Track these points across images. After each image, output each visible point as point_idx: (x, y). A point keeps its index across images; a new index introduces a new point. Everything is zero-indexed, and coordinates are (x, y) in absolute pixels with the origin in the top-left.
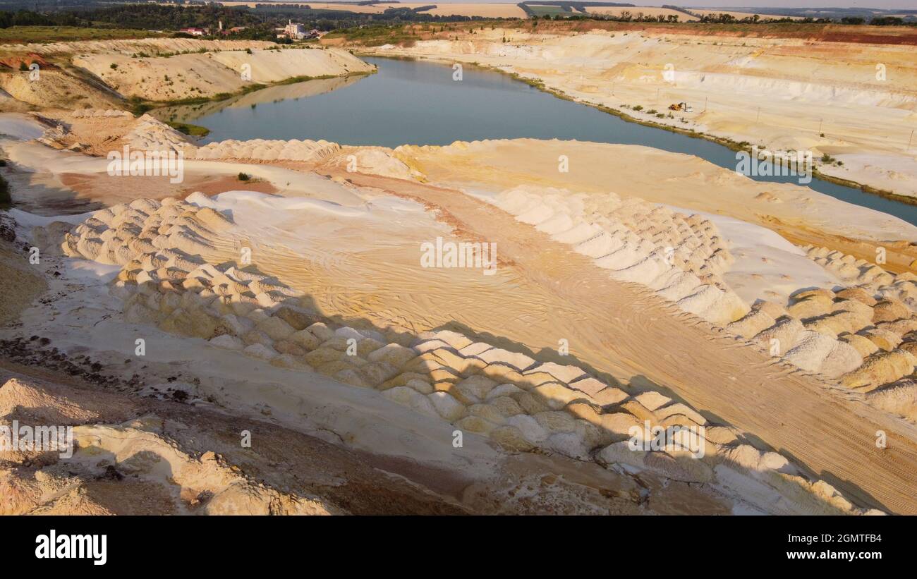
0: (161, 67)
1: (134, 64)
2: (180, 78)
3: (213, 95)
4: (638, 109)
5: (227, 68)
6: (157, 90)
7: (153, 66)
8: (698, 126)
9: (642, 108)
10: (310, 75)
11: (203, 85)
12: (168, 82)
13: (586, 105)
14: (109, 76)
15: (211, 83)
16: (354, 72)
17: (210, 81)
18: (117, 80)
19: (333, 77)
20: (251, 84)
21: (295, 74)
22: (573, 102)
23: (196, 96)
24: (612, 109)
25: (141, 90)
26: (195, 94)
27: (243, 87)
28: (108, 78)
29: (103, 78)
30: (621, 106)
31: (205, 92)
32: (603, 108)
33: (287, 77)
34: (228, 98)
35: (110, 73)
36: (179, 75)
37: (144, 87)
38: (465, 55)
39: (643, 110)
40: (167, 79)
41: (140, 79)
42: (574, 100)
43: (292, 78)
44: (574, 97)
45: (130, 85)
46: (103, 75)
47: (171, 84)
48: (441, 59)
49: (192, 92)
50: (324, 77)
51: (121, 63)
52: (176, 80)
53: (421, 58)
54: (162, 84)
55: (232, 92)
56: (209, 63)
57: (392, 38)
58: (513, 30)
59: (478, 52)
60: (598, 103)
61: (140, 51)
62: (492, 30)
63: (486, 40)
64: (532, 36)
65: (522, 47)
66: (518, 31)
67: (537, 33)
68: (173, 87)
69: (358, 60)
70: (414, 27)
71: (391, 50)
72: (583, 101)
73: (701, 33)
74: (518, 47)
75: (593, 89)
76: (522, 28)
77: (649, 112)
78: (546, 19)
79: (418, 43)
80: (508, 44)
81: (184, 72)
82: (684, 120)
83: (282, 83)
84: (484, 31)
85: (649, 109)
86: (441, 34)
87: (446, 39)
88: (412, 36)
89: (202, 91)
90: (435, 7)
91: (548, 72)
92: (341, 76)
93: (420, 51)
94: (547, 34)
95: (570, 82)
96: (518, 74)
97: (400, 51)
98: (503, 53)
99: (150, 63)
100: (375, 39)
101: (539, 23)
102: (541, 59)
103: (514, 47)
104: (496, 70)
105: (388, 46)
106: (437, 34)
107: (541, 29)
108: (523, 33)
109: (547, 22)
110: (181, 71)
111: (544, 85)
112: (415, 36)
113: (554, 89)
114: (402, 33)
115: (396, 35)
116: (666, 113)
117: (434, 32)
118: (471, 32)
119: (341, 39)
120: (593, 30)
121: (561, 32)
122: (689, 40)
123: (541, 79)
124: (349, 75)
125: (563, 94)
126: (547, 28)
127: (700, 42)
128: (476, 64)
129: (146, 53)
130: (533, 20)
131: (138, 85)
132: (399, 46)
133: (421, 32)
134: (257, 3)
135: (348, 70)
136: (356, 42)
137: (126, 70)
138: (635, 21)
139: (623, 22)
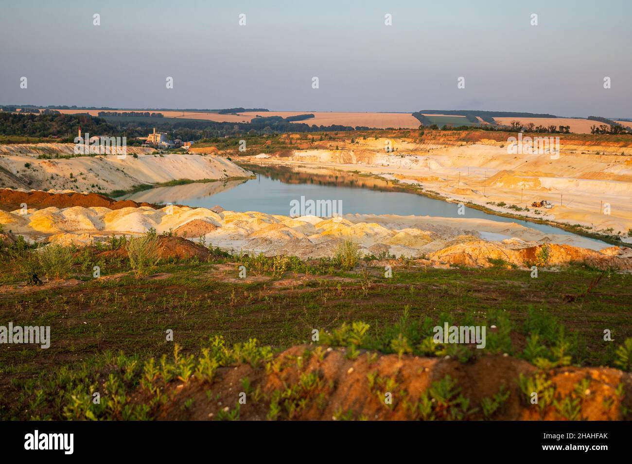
0: (67, 167)
1: (44, 164)
2: (83, 176)
3: (111, 191)
4: (502, 205)
5: (118, 169)
6: (64, 186)
7: (60, 166)
8: (547, 216)
9: (505, 204)
10: (192, 179)
11: (102, 183)
12: (73, 179)
13: (458, 204)
14: (24, 173)
15: (107, 182)
16: (233, 177)
17: (106, 179)
18: (30, 177)
19: (213, 181)
20: (139, 184)
21: (178, 177)
22: (446, 201)
23: (97, 192)
24: (479, 206)
25: (51, 185)
26: (96, 190)
27: (134, 186)
28: (23, 175)
30: (487, 203)
31: (104, 189)
32: (471, 205)
33: (170, 180)
35: (25, 171)
36: (82, 174)
38: (344, 165)
39: (505, 206)
40: (72, 177)
41: (50, 176)
42: (447, 199)
43: (175, 180)
44: (447, 198)
45: (41, 181)
46: (18, 172)
47: (75, 181)
48: (320, 168)
49: (93, 188)
50: (205, 181)
51: (34, 163)
52: (79, 178)
53: (300, 167)
54: (68, 181)
56: (103, 165)
57: (268, 147)
58: (398, 140)
59: (359, 162)
60: (468, 202)
61: (41, 153)
62: (376, 139)
63: (368, 150)
64: (418, 146)
65: (407, 157)
66: (403, 141)
67: (424, 143)
68: (77, 184)
69: (237, 166)
70: (291, 136)
71: (267, 160)
72: (454, 200)
73: (587, 143)
74: (402, 157)
75: (468, 192)
76: (408, 138)
77: (510, 208)
78: (433, 129)
79: (297, 153)
80: (392, 154)
81: (86, 171)
82: (537, 212)
83: (167, 185)
84: (366, 140)
85: (512, 205)
86: (321, 143)
87: (326, 148)
88: (289, 146)
89: (101, 187)
90: (312, 116)
91: (429, 179)
92: (220, 180)
93: (298, 160)
94: (434, 144)
95: (448, 187)
96: (398, 181)
97: (276, 161)
98: (386, 163)
99: (57, 163)
100: (249, 149)
101: (425, 132)
102: (426, 169)
103: (398, 157)
104: (377, 177)
105: (263, 155)
106: (316, 143)
107: (428, 140)
108: (408, 143)
109: (434, 132)
110: (83, 170)
111: (422, 189)
112: (292, 146)
113: (431, 191)
114: (279, 143)
115: (272, 144)
116: (524, 207)
117: (313, 140)
118: (353, 142)
119: (212, 148)
120: (482, 140)
121: (449, 142)
122: (575, 150)
123: (421, 184)
124: (228, 180)
125: (438, 196)
126: (434, 138)
127: (584, 152)
128: (356, 172)
129: (48, 155)
130: (420, 129)
131: (48, 181)
132: (275, 155)
133: (299, 141)
134: (100, 111)
135: (227, 175)
136: (228, 151)
137: (38, 169)
138: (525, 131)
139: (514, 133)
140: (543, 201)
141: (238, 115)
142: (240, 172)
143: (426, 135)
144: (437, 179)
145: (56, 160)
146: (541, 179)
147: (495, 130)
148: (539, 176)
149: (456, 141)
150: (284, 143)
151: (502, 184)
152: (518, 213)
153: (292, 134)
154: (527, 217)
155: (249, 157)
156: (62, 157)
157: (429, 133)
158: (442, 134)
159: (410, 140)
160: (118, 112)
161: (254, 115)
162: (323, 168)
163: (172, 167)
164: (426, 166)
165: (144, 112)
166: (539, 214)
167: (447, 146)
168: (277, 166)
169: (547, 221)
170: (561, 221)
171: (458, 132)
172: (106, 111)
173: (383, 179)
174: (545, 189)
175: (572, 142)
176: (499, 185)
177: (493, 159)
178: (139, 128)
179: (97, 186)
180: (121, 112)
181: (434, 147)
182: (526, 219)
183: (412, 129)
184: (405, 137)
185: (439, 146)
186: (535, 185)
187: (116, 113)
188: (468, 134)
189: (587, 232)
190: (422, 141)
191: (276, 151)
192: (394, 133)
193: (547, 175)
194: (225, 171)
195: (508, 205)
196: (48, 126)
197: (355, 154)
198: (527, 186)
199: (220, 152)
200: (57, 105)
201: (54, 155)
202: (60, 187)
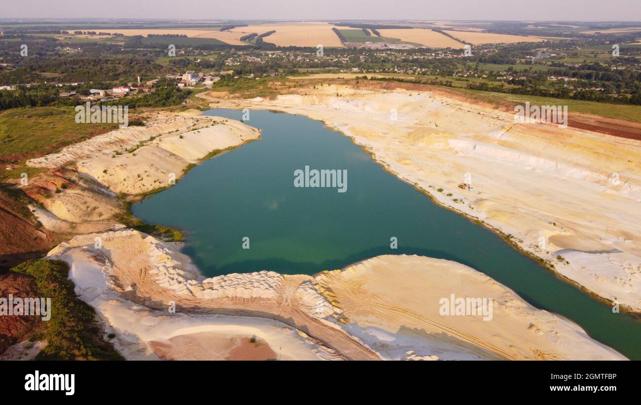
0: (134, 167)
1: (117, 167)
2: (147, 174)
5: (171, 154)
6: (134, 186)
7: (129, 168)
9: (443, 190)
11: (160, 176)
12: (140, 178)
14: (103, 179)
16: (247, 141)
17: (164, 171)
18: (108, 182)
20: (186, 164)
21: (212, 148)
23: (158, 186)
25: (124, 187)
27: (183, 170)
28: (102, 182)
29: (100, 182)
31: (163, 183)
35: (103, 177)
36: (146, 172)
37: (126, 185)
39: (443, 192)
41: (123, 179)
43: (210, 153)
45: (117, 184)
46: (98, 178)
47: (142, 180)
49: (155, 184)
51: (109, 168)
52: (144, 176)
54: (137, 181)
55: (178, 177)
56: (159, 153)
57: (261, 92)
58: (343, 87)
60: (414, 181)
62: (329, 86)
63: (325, 94)
64: (356, 91)
65: (350, 102)
66: (346, 87)
68: (143, 182)
70: (275, 84)
71: (261, 104)
72: (404, 178)
74: (348, 102)
76: (349, 84)
78: (365, 79)
79: (279, 97)
80: (340, 98)
82: (471, 206)
86: (294, 89)
87: (298, 93)
88: (275, 91)
89: (161, 181)
93: (282, 104)
94: (366, 89)
96: (354, 138)
97: (268, 104)
98: (338, 107)
99: (127, 166)
101: (360, 81)
103: (345, 102)
106: (292, 89)
107: (362, 87)
108: (350, 89)
109: (366, 81)
110: (147, 168)
112: (277, 91)
114: (268, 88)
115: (263, 89)
117: (290, 87)
118: (315, 88)
119: (226, 93)
120: (397, 89)
121: (375, 89)
126: (366, 86)
127: (469, 109)
129: (119, 150)
131: (122, 184)
132: (266, 99)
133: (280, 87)
135: (243, 139)
136: (236, 95)
137: (113, 173)
138: (424, 83)
139: (417, 84)
142: (251, 135)
143: (360, 84)
146: (449, 140)
148: (447, 138)
149: (380, 88)
150: (271, 89)
153: (276, 81)
155: (250, 100)
157: (362, 81)
158: (370, 83)
159: (350, 86)
163: (206, 141)
164: (365, 111)
167: (374, 92)
171: (381, 82)
174: (452, 149)
175: (458, 97)
177: (406, 105)
179: (158, 180)
181: (366, 92)
183: (352, 79)
184: (347, 84)
185: (369, 92)
186: (446, 146)
188: (388, 84)
190: (358, 88)
191: (267, 95)
192: (341, 80)
193: (452, 136)
197: (317, 98)
198: (440, 147)
199: (231, 96)
202: (131, 187)
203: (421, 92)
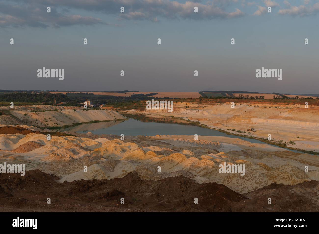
0: (43, 115)
1: (33, 114)
2: (50, 119)
3: (63, 126)
4: (234, 130)
5: (67, 116)
6: (41, 124)
7: (40, 115)
8: (254, 135)
9: (235, 130)
10: (100, 120)
11: (59, 122)
12: (46, 121)
13: (215, 130)
14: (24, 118)
15: (61, 122)
16: (118, 119)
17: (61, 121)
18: (27, 120)
19: (109, 121)
20: (76, 123)
21: (94, 119)
22: (210, 129)
23: (56, 126)
24: (224, 131)
26: (56, 125)
27: (73, 124)
28: (23, 119)
29: (21, 119)
31: (60, 125)
32: (221, 130)
33: (90, 121)
34: (68, 128)
35: (24, 117)
39: (235, 131)
40: (45, 120)
41: (35, 119)
42: (210, 128)
43: (92, 121)
45: (32, 122)
46: (21, 118)
47: (47, 121)
48: (157, 115)
49: (55, 125)
50: (106, 121)
51: (28, 114)
53: (148, 115)
54: (44, 121)
55: (69, 125)
56: (60, 114)
57: (135, 106)
58: (191, 103)
59: (174, 112)
60: (219, 129)
61: (33, 109)
62: (181, 103)
63: (178, 107)
64: (199, 105)
65: (194, 110)
66: (193, 103)
67: (202, 104)
68: (47, 123)
69: (120, 115)
70: (145, 102)
71: (134, 112)
72: (213, 128)
73: (272, 103)
74: (192, 110)
75: (220, 125)
76: (195, 102)
77: (238, 131)
78: (206, 98)
80: (188, 109)
81: (52, 117)
82: (249, 133)
83: (88, 123)
84: (177, 103)
85: (238, 130)
88: (144, 106)
89: (58, 124)
90: (157, 94)
91: (203, 119)
92: (113, 121)
93: (148, 112)
94: (206, 104)
95: (211, 123)
96: (190, 120)
97: (138, 112)
98: (185, 113)
99: (39, 114)
100: (127, 107)
101: (202, 99)
102: (203, 115)
103: (191, 110)
104: (181, 119)
105: (133, 110)
107: (203, 102)
108: (195, 104)
109: (206, 99)
110: (50, 117)
111: (200, 124)
113: (203, 125)
114: (140, 104)
115: (137, 105)
116: (244, 131)
119: (111, 107)
120: (227, 102)
121: (212, 104)
122: (267, 106)
123: (199, 122)
124: (116, 120)
125: (206, 126)
126: (206, 102)
127: (270, 107)
128: (172, 117)
129: (35, 110)
130: (200, 98)
131: (35, 122)
132: (138, 110)
134: (67, 92)
135: (116, 118)
136: (118, 108)
137: (30, 116)
138: (245, 98)
139: (240, 99)
140: (252, 129)
141: (126, 93)
142: (122, 117)
143: (203, 101)
144: (207, 119)
145: (39, 113)
146: (251, 119)
147: (232, 98)
148: (251, 118)
149: (215, 103)
150: (142, 105)
151: (235, 121)
152: (241, 134)
154: (245, 135)
155: (127, 111)
156: (42, 111)
157: (204, 100)
158: (209, 100)
159: (196, 103)
160: (75, 92)
161: (132, 93)
162: (158, 115)
163: (91, 115)
164: (203, 114)
165: (86, 92)
166: (250, 134)
167: (211, 105)
168: (139, 114)
169: (254, 137)
170: (259, 137)
171: (216, 99)
172: (70, 92)
173: (184, 119)
174: (253, 123)
175: (265, 103)
176: (233, 121)
177: (231, 110)
178: (82, 99)
179: (56, 123)
180: (76, 93)
181: (206, 105)
182: (244, 136)
183: (197, 98)
184: (194, 101)
185: (208, 105)
186: (249, 122)
187: (74, 93)
188: (221, 100)
189: (271, 142)
190: (201, 103)
191: (138, 108)
192: (189, 100)
193: (254, 117)
194: (115, 117)
195: (236, 130)
196: (42, 99)
198: (246, 122)
199: (114, 109)
200: (50, 90)
201: (39, 110)
202: (40, 124)
203: (243, 103)
